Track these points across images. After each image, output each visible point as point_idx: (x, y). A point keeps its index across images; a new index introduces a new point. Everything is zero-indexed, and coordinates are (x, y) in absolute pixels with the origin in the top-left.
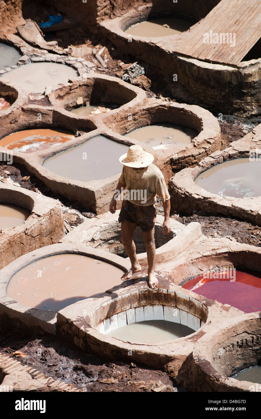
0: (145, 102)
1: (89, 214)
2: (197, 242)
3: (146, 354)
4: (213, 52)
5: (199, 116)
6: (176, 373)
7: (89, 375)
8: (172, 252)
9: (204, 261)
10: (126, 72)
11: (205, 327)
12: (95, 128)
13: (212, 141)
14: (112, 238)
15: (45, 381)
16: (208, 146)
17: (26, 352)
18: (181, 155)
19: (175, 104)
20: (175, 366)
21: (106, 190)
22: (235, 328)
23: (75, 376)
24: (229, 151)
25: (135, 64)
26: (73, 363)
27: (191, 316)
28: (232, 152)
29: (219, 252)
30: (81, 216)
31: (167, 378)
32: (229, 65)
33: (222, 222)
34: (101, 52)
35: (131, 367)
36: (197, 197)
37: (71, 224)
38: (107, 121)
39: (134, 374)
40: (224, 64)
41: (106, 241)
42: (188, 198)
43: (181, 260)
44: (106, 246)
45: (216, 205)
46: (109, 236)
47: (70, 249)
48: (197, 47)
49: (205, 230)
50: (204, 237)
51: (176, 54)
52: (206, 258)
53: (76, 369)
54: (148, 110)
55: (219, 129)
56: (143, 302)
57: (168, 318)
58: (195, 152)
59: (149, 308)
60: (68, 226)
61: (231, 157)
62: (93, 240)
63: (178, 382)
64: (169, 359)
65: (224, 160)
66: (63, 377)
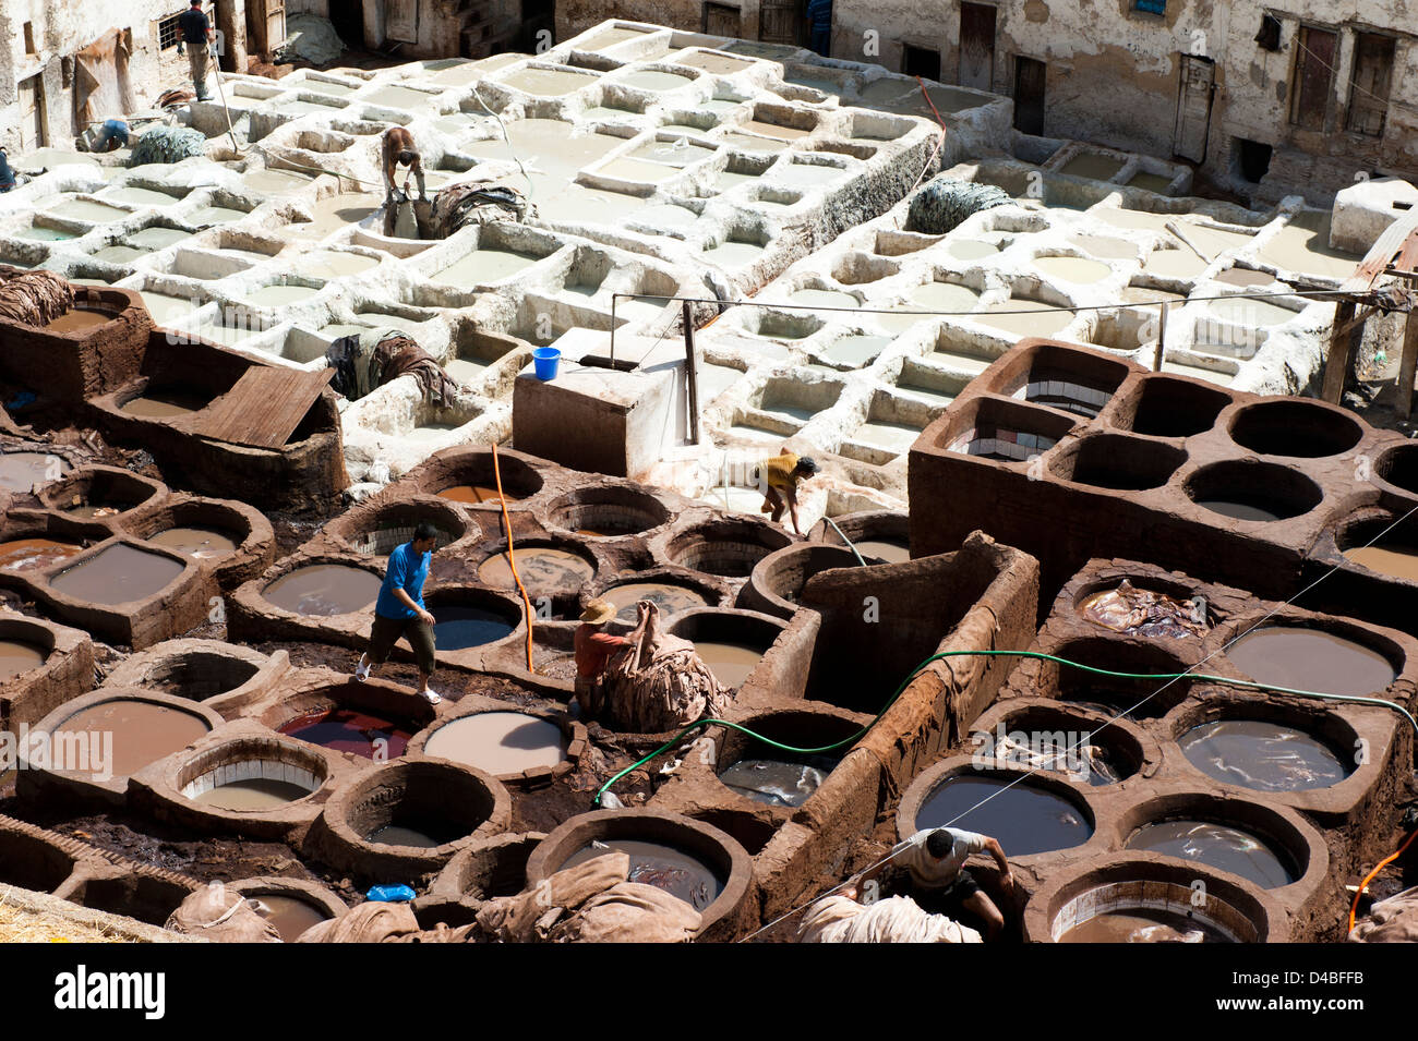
0: (169, 498)
1: (122, 647)
2: (287, 676)
3: (258, 822)
4: (246, 433)
5: (244, 514)
6: (301, 844)
7: (182, 854)
8: (259, 690)
9: (299, 699)
10: (131, 461)
11: (328, 784)
12: (111, 534)
13: (266, 545)
14: (168, 677)
15: (130, 866)
16: (262, 552)
17: (88, 831)
18: (229, 565)
19: (207, 500)
20: (298, 836)
21: (144, 614)
22: (369, 781)
23: (163, 857)
24: (298, 556)
25: (140, 451)
26: (155, 841)
27: (300, 771)
28: (302, 559)
29: (316, 686)
30: (112, 651)
31: (288, 851)
32: (269, 449)
33: (307, 648)
34: (91, 438)
35: (238, 841)
36: (271, 617)
37: (101, 662)
38: (125, 524)
39: (245, 849)
40: (263, 448)
41: (159, 681)
42: (259, 619)
43: (272, 700)
44: (159, 687)
45: (297, 626)
46: (163, 674)
47: (122, 694)
48: (224, 427)
49: (293, 660)
50: (294, 669)
51: (198, 437)
52: (301, 696)
53: (162, 849)
54: (173, 508)
55: (272, 530)
56: (235, 758)
57: (268, 776)
58: (248, 560)
59: (243, 765)
60: (97, 664)
61: (301, 565)
62: (145, 681)
63: (305, 853)
64: (290, 827)
65: (293, 569)
66: (148, 859)
